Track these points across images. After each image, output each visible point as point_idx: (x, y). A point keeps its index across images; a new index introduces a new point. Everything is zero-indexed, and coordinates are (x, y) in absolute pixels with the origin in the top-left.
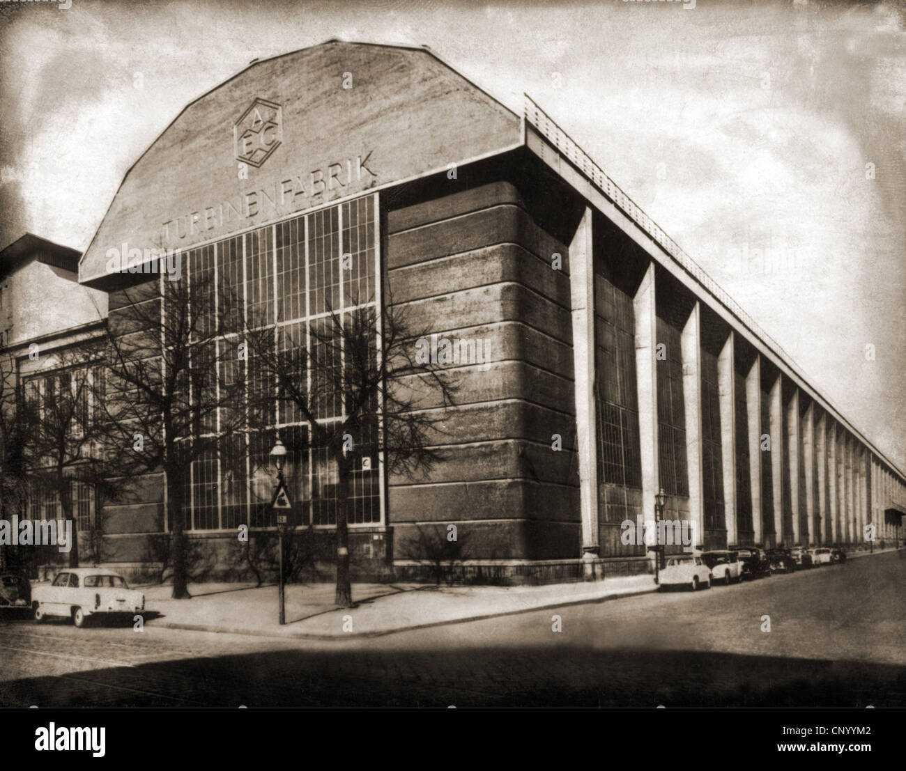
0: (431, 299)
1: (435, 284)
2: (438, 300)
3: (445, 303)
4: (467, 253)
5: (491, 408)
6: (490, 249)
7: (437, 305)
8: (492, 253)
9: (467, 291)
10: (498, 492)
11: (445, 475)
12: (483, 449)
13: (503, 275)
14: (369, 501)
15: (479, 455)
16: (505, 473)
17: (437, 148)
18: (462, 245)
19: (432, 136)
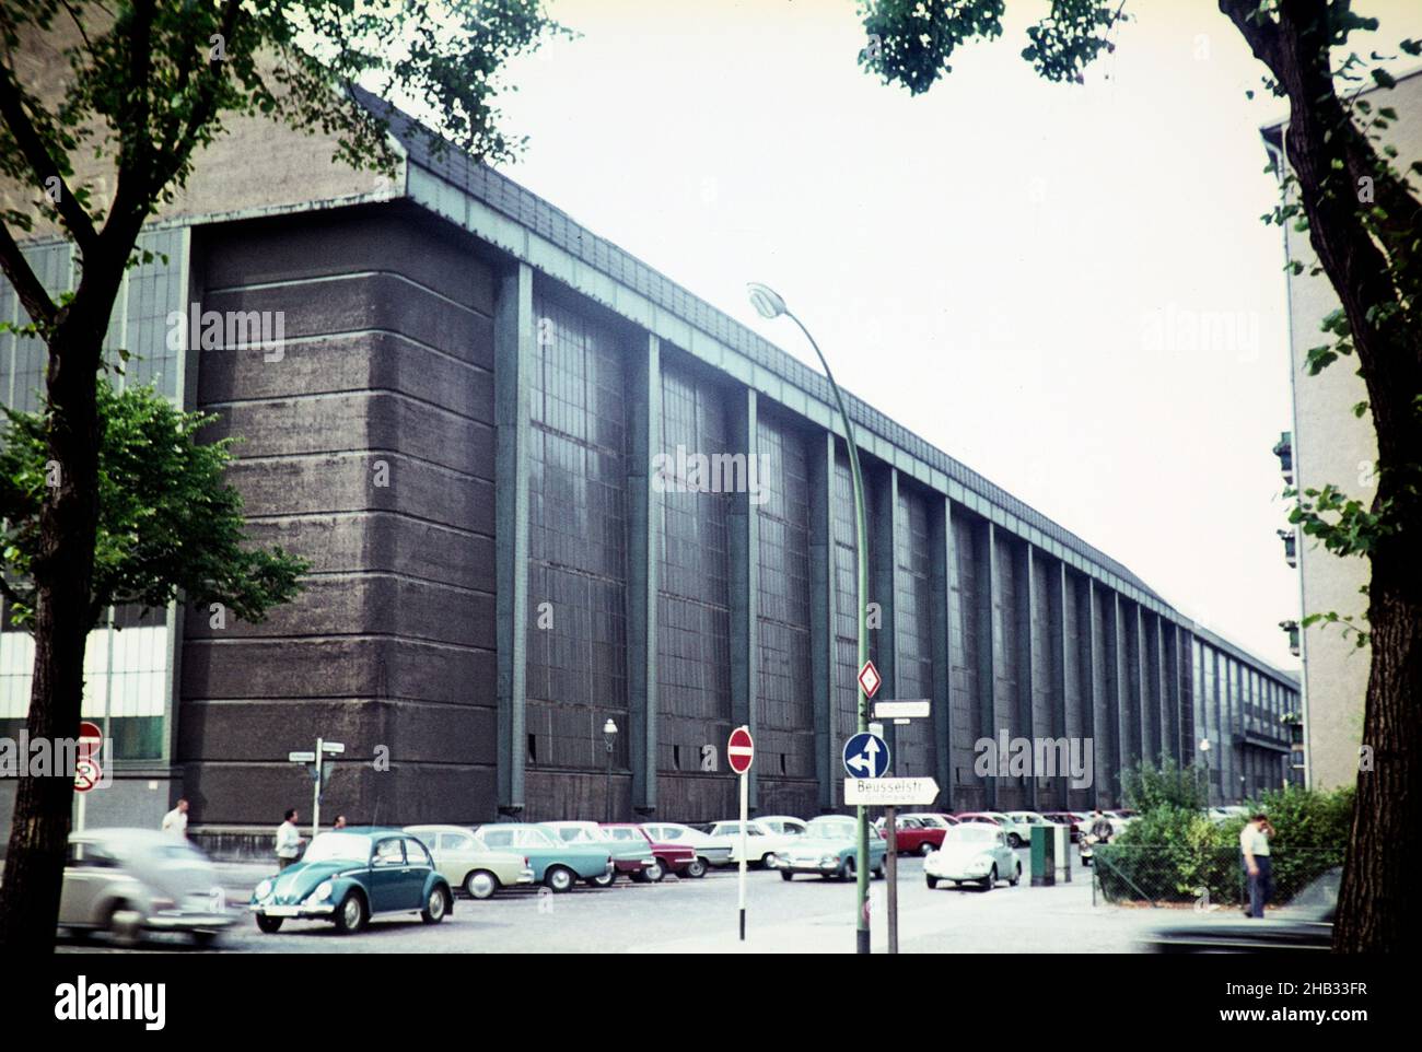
0: (264, 402)
1: (269, 381)
2: (274, 405)
3: (285, 411)
4: (320, 338)
5: (343, 584)
6: (354, 336)
7: (273, 414)
8: (357, 343)
9: (318, 397)
10: (347, 719)
11: (270, 687)
12: (329, 648)
13: (370, 381)
14: (145, 723)
15: (323, 658)
16: (359, 689)
17: (281, 174)
18: (315, 326)
19: (274, 157)
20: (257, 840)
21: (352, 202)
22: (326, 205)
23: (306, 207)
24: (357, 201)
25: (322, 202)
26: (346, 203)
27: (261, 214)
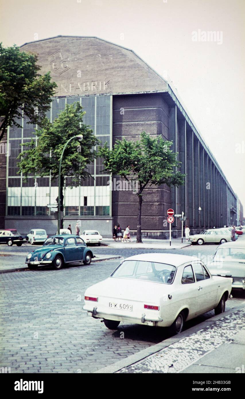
0: (130, 136)
1: (131, 131)
2: (133, 137)
3: (136, 138)
4: (144, 122)
6: (153, 122)
7: (133, 139)
8: (154, 124)
10: (154, 207)
11: (135, 200)
13: (157, 132)
14: (105, 207)
15: (148, 193)
16: (157, 200)
17: (136, 85)
18: (142, 119)
19: (134, 81)
20: (133, 233)
21: (154, 92)
22: (148, 93)
23: (142, 93)
24: (156, 92)
25: (147, 92)
26: (153, 92)
27: (131, 93)
